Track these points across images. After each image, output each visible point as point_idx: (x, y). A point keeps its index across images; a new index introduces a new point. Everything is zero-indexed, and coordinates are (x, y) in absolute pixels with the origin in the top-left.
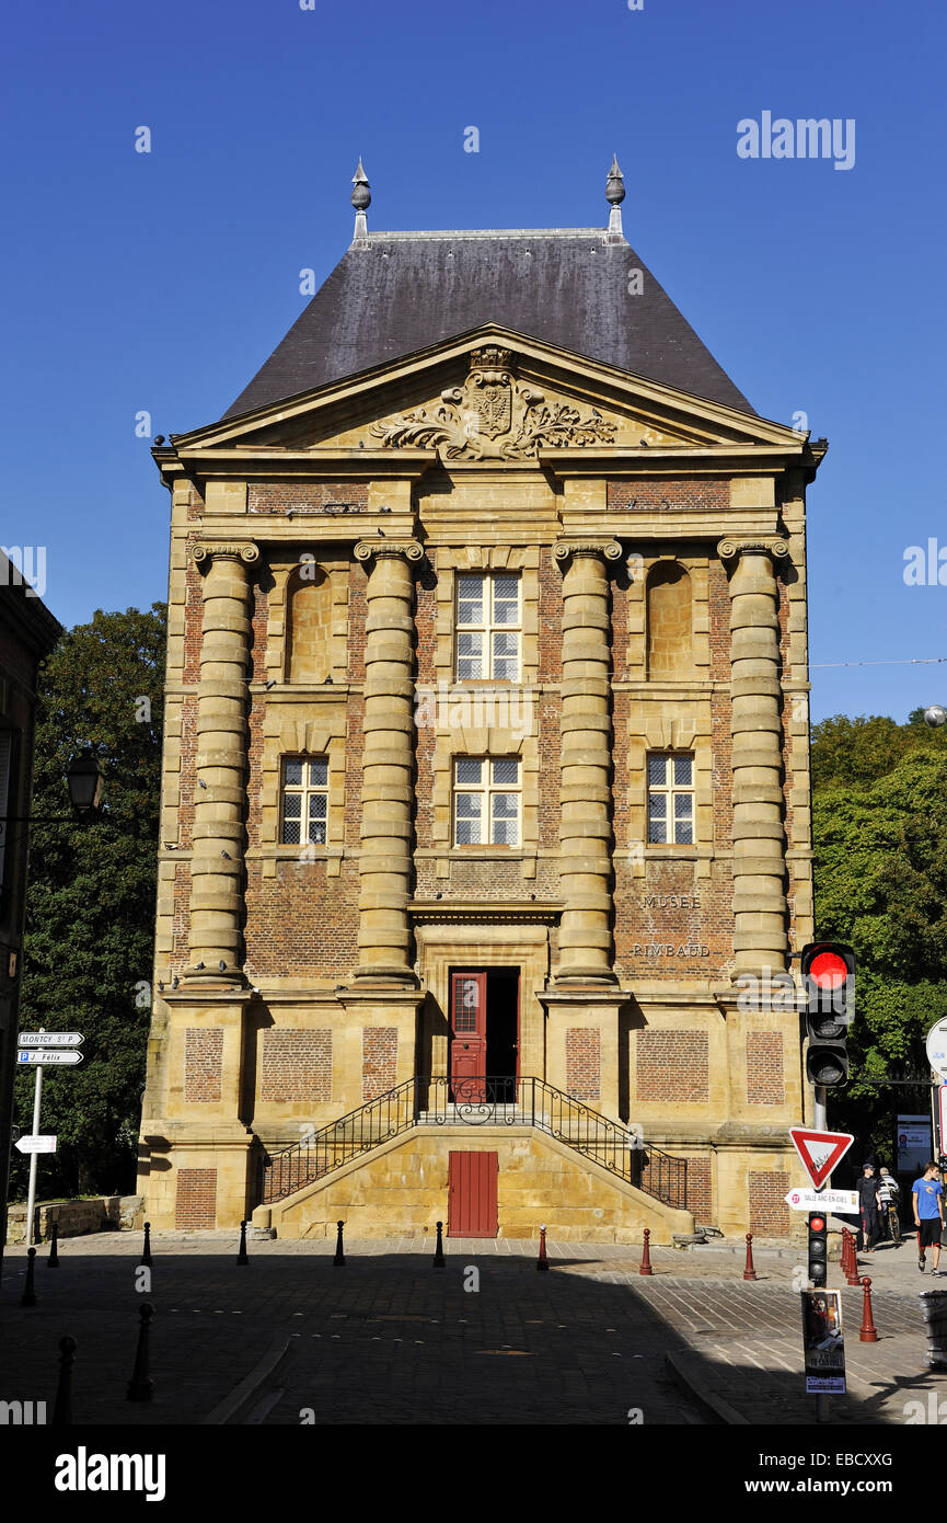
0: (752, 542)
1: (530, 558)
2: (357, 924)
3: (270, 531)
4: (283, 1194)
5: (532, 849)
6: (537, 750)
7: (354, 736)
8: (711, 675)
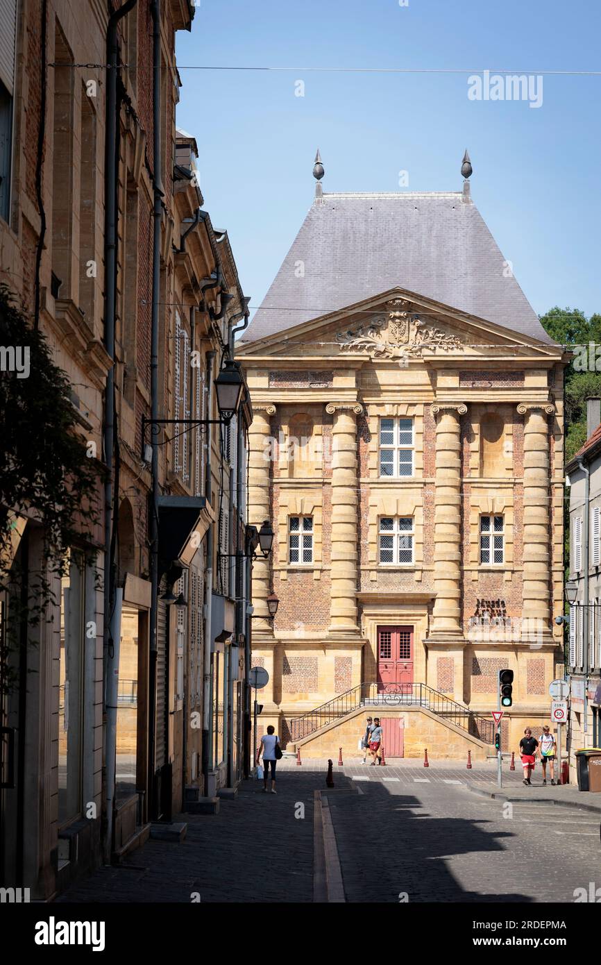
0: (535, 406)
1: (419, 410)
2: (330, 604)
3: (281, 397)
4: (300, 738)
5: (420, 566)
6: (422, 513)
7: (326, 506)
8: (514, 474)
